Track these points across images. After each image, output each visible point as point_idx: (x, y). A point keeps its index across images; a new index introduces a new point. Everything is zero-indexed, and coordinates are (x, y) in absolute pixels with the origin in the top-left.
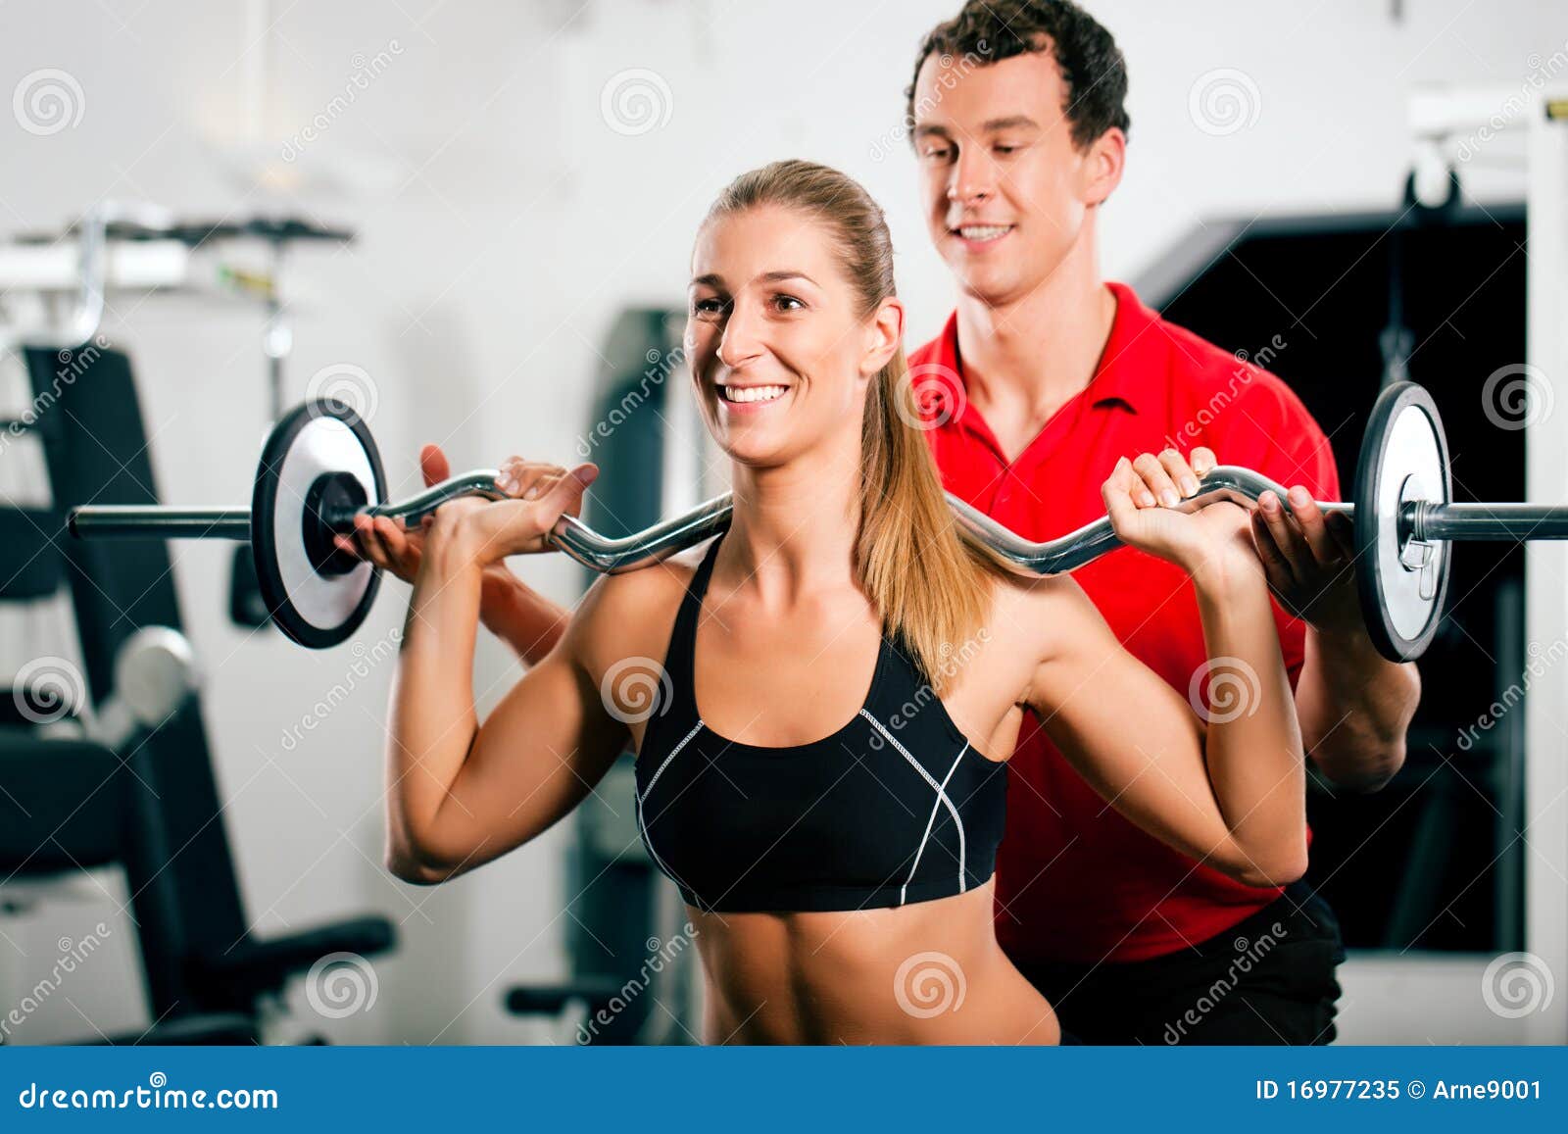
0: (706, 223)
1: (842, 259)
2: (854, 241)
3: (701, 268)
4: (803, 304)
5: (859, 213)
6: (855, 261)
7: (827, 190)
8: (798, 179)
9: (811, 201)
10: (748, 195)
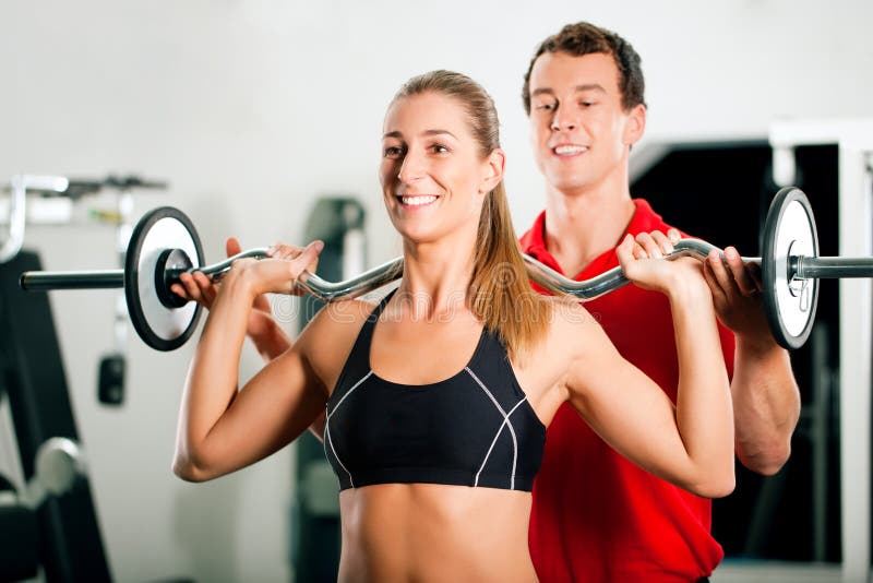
0: (392, 103)
1: (472, 125)
2: (478, 115)
3: (389, 129)
4: (448, 150)
5: (481, 100)
6: (478, 126)
7: (462, 86)
8: (445, 79)
9: (453, 91)
10: (417, 88)
